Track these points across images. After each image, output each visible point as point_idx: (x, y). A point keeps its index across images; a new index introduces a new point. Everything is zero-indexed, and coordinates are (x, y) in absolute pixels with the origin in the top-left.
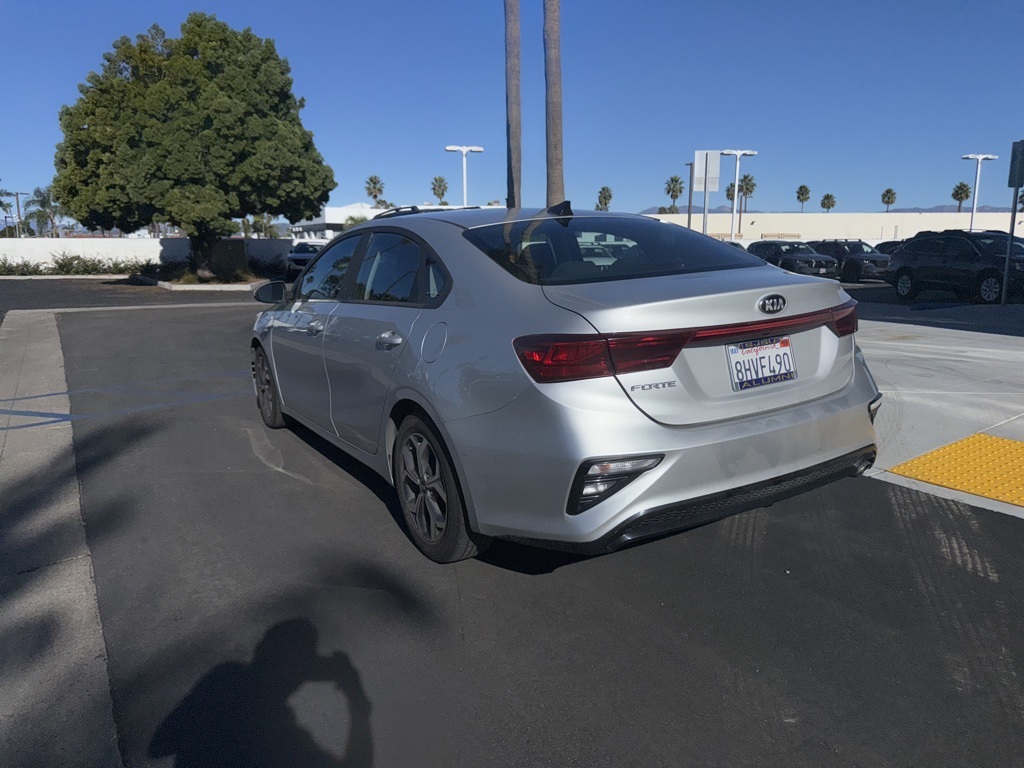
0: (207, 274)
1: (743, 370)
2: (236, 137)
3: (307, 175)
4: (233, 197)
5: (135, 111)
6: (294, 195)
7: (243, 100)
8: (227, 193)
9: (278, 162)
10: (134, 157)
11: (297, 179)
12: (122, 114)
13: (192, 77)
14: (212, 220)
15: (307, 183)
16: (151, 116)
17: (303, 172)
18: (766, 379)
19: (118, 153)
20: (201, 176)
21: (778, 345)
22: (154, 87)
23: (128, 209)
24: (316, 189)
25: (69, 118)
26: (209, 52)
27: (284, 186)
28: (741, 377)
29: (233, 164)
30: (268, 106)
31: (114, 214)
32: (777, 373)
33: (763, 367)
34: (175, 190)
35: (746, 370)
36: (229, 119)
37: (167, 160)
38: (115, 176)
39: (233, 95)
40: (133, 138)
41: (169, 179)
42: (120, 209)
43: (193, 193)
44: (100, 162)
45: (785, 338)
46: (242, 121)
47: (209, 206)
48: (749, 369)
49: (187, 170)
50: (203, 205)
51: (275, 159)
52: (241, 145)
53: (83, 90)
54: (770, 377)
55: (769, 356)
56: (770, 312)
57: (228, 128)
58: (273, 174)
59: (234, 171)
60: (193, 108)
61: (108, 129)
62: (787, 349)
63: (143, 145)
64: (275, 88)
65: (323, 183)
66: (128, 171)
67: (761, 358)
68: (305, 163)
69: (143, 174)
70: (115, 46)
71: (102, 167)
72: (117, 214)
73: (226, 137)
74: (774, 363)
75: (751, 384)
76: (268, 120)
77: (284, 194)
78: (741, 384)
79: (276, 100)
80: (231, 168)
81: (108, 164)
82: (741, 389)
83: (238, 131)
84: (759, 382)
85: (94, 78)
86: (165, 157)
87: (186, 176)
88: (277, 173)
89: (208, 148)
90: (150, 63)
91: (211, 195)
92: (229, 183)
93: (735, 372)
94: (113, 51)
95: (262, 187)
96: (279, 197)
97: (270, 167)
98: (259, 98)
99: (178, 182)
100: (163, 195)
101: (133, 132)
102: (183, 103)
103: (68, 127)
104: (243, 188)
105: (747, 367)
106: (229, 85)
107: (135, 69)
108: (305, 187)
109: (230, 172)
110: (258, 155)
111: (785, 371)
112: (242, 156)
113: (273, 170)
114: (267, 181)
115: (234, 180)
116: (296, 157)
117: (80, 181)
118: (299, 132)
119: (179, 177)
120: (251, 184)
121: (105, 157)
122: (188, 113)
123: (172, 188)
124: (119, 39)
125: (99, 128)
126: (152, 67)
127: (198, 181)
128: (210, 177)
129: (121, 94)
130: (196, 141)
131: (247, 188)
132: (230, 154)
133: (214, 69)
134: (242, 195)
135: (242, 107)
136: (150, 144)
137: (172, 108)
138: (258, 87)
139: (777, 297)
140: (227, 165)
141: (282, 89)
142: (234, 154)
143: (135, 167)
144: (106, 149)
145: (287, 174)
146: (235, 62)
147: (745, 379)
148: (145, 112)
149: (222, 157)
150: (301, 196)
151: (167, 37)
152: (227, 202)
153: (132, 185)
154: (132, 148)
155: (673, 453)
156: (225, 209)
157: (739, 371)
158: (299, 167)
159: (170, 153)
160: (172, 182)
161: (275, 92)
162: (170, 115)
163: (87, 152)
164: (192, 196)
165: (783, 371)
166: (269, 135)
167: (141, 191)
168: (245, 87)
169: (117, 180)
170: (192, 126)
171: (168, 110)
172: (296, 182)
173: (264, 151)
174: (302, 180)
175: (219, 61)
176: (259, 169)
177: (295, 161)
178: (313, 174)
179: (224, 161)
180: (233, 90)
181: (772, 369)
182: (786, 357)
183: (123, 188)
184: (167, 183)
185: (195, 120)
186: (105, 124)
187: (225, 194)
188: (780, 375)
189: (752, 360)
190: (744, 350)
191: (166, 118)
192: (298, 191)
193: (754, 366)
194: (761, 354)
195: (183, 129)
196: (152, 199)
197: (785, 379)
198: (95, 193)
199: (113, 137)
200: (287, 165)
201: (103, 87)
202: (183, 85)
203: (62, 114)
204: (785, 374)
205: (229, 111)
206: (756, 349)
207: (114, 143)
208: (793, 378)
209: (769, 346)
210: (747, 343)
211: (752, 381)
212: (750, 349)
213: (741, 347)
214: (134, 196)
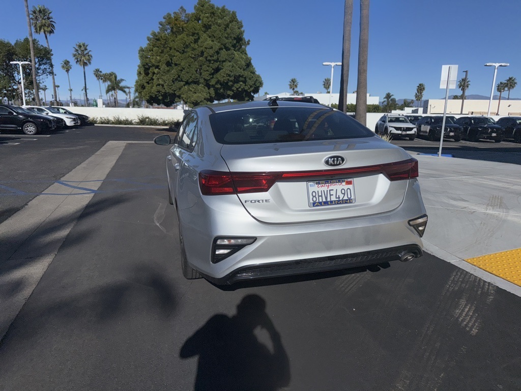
1: (317, 196)
2: (214, 61)
3: (247, 79)
4: (212, 91)
5: (171, 49)
6: (240, 90)
7: (219, 42)
8: (209, 88)
9: (233, 73)
10: (168, 71)
11: (242, 81)
12: (165, 50)
13: (196, 32)
14: (201, 102)
15: (247, 84)
16: (178, 51)
17: (245, 78)
18: (331, 202)
19: (161, 69)
20: (198, 80)
21: (344, 183)
22: (179, 37)
23: (165, 95)
24: (251, 87)
25: (143, 53)
26: (205, 19)
27: (235, 85)
28: (315, 199)
29: (213, 74)
30: (231, 45)
31: (159, 98)
32: (341, 199)
33: (331, 195)
34: (186, 87)
35: (319, 196)
36: (211, 52)
37: (183, 72)
38: (160, 80)
39: (214, 39)
40: (168, 62)
41: (183, 81)
42: (162, 95)
43: (193, 88)
44: (154, 73)
45: (349, 180)
46: (218, 53)
47: (200, 95)
48: (321, 196)
49: (191, 77)
50: (197, 94)
51: (231, 72)
52: (216, 65)
53: (149, 39)
54: (335, 201)
55: (337, 189)
56: (331, 165)
57: (211, 56)
58: (230, 79)
59: (213, 77)
60: (196, 46)
61: (158, 58)
62: (350, 186)
63: (173, 65)
64: (235, 36)
65: (255, 83)
66: (165, 78)
67: (330, 190)
68: (246, 73)
69: (172, 79)
70: (164, 18)
71: (155, 75)
72: (160, 98)
73: (210, 61)
74: (339, 193)
75: (320, 204)
76: (230, 52)
77: (235, 89)
78: (314, 204)
79: (235, 42)
80: (212, 76)
81: (157, 74)
82: (314, 206)
83: (215, 58)
84: (326, 203)
85: (154, 34)
86: (182, 71)
87: (190, 80)
88: (232, 79)
89: (201, 66)
90: (179, 25)
91: (201, 89)
92: (210, 83)
93: (311, 197)
94: (164, 20)
95: (225, 86)
96: (233, 91)
97: (229, 75)
98: (227, 41)
99: (187, 83)
100: (180, 89)
101: (169, 59)
102: (191, 44)
103: (142, 57)
104: (216, 86)
105: (320, 194)
106: (213, 35)
107: (172, 28)
108: (245, 85)
109: (211, 78)
110: (224, 70)
111: (347, 198)
112: (217, 70)
114: (227, 83)
115: (213, 82)
116: (242, 70)
117: (146, 82)
118: (245, 58)
119: (188, 80)
120: (221, 84)
121: (156, 71)
122: (194, 49)
123: (184, 85)
124: (166, 14)
125: (154, 57)
126: (180, 27)
127: (197, 83)
128: (202, 81)
129: (165, 41)
130: (196, 63)
131: (219, 86)
132: (211, 69)
133: (207, 27)
134: (216, 90)
135: (217, 45)
136: (176, 65)
137: (187, 47)
138: (226, 35)
139: (337, 157)
140: (210, 75)
141: (238, 36)
142: (213, 69)
143: (168, 75)
144: (157, 67)
145: (237, 79)
146: (217, 23)
147: (317, 201)
148: (175, 49)
149: (207, 71)
150: (244, 90)
151: (187, 12)
152: (209, 93)
153: (166, 84)
154: (167, 66)
155: (261, 237)
156: (208, 96)
157: (313, 197)
158: (243, 75)
159: (184, 69)
160: (184, 83)
161: (235, 38)
162: (185, 50)
163: (149, 69)
164: (193, 90)
165: (346, 198)
166: (229, 59)
167: (170, 87)
168: (220, 35)
169: (161, 82)
170: (195, 55)
171: (185, 48)
172: (241, 83)
173: (227, 67)
174: (245, 82)
175: (209, 24)
176: (224, 77)
177: (241, 72)
178: (250, 79)
179: (208, 73)
180: (215, 37)
181: (337, 197)
182: (349, 190)
183: (163, 86)
184: (182, 83)
185: (197, 52)
186: (157, 55)
187: (208, 89)
188: (343, 200)
189: (324, 191)
190: (319, 185)
191: (184, 52)
192: (242, 87)
193: (325, 194)
194: (331, 188)
195: (191, 57)
196: (175, 91)
197: (346, 203)
198: (152, 88)
199: (160, 61)
200: (237, 74)
201: (157, 38)
202: (193, 36)
203: (140, 51)
204: (347, 200)
205: (212, 48)
206: (328, 185)
207: (160, 64)
208: (352, 203)
209: (337, 184)
210: (321, 182)
211: (321, 202)
212: (323, 185)
213: (317, 183)
214: (167, 89)
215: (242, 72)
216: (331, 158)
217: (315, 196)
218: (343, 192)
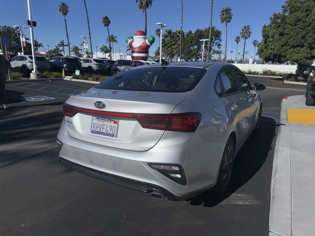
0: (301, 78)
1: (96, 127)
5: (286, 23)
10: (280, 39)
12: (282, 25)
13: (309, 9)
14: (300, 60)
16: (290, 25)
19: (275, 38)
20: (302, 44)
21: (112, 122)
22: (294, 14)
23: (275, 56)
28: (94, 129)
31: (271, 58)
32: (108, 132)
33: (103, 128)
34: (292, 50)
35: (97, 127)
37: (291, 40)
40: (281, 33)
42: (273, 56)
43: (297, 50)
44: (270, 42)
45: (116, 120)
47: (301, 55)
48: (98, 127)
49: (297, 42)
50: (299, 55)
53: (271, 19)
54: (104, 133)
55: (108, 125)
60: (307, 20)
61: (274, 31)
62: (116, 125)
63: (285, 35)
66: (276, 44)
67: (103, 125)
69: (281, 44)
70: (286, 3)
72: (272, 58)
74: (108, 128)
81: (271, 42)
82: (92, 133)
84: (99, 133)
85: (275, 15)
86: (290, 38)
87: (296, 45)
89: (307, 34)
90: (295, 6)
91: (304, 51)
94: (285, 4)
99: (293, 47)
100: (286, 51)
101: (282, 31)
102: (303, 18)
103: (263, 31)
105: (97, 126)
107: (291, 9)
111: (112, 133)
117: (265, 48)
119: (293, 45)
121: (271, 39)
122: (304, 22)
123: (291, 48)
125: (272, 31)
126: (297, 7)
127: (303, 46)
128: (306, 44)
129: (282, 19)
130: (303, 32)
136: (287, 34)
137: (299, 21)
143: (279, 42)
144: (273, 37)
147: (95, 130)
148: (289, 23)
149: (312, 37)
152: (311, 53)
153: (276, 48)
154: (280, 36)
156: (309, 56)
157: (94, 127)
159: (292, 37)
160: (291, 47)
162: (297, 23)
163: (267, 39)
164: (297, 51)
165: (111, 133)
167: (279, 50)
169: (273, 47)
170: (304, 26)
171: (296, 22)
179: (313, 38)
181: (107, 130)
182: (114, 128)
183: (274, 50)
184: (289, 47)
185: (306, 24)
186: (274, 29)
187: (310, 51)
188: (108, 134)
189: (100, 124)
190: (99, 120)
191: (295, 25)
193: (100, 127)
194: (104, 123)
195: (300, 28)
196: (282, 52)
197: (110, 136)
198: (267, 51)
199: (275, 33)
201: (277, 17)
202: (306, 12)
203: (263, 27)
204: (111, 134)
206: (103, 121)
207: (275, 35)
208: (114, 137)
209: (109, 121)
210: (99, 118)
211: (96, 131)
212: (101, 120)
213: (97, 118)
214: (275, 52)
216: (97, 102)
218: (111, 128)
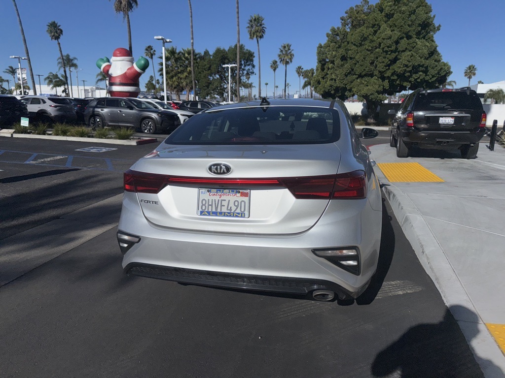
0: (372, 121)
1: (207, 205)
2: (392, 51)
3: (429, 68)
4: (386, 83)
5: (348, 43)
6: (419, 80)
7: (400, 31)
9: (411, 63)
11: (422, 71)
12: (343, 45)
13: (377, 23)
14: (371, 95)
15: (428, 73)
16: (354, 45)
17: (427, 67)
18: (221, 213)
19: (335, 64)
20: (371, 72)
21: (239, 195)
22: (358, 30)
23: (337, 89)
24: (433, 76)
25: (321, 51)
26: (387, 8)
27: (414, 76)
28: (204, 208)
29: (389, 66)
30: (414, 33)
32: (232, 211)
33: (222, 206)
34: (358, 80)
35: (209, 205)
36: (389, 42)
37: (357, 66)
39: (395, 29)
40: (344, 56)
41: (356, 75)
42: (334, 90)
43: (366, 81)
44: (329, 69)
45: (245, 191)
46: (397, 42)
47: (371, 88)
48: (212, 205)
49: (365, 70)
50: (369, 87)
51: (409, 62)
52: (394, 55)
53: (328, 35)
54: (225, 213)
55: (230, 198)
56: (214, 173)
57: (388, 47)
58: (408, 69)
59: (389, 69)
60: (375, 38)
61: (334, 53)
62: (246, 199)
63: (349, 59)
64: (420, 22)
65: (438, 73)
66: (337, 72)
67: (222, 200)
68: (428, 62)
69: (344, 73)
70: (346, 13)
71: (330, 70)
72: (333, 92)
73: (386, 52)
74: (231, 204)
75: (209, 213)
76: (411, 41)
77: (413, 80)
78: (202, 212)
79: (419, 29)
80: (388, 68)
81: (331, 69)
82: (201, 215)
83: (393, 48)
84: (215, 214)
85: (333, 30)
86: (356, 64)
87: (364, 73)
88: (410, 69)
89: (377, 58)
90: (359, 18)
91: (374, 82)
92: (385, 75)
93: (201, 205)
94: (345, 15)
95: (402, 76)
96: (410, 82)
97: (406, 66)
98: (409, 29)
99: (360, 76)
100: (352, 82)
101: (344, 53)
103: (319, 53)
104: (392, 78)
105: (210, 203)
106: (395, 24)
107: (353, 22)
108: (426, 76)
109: (387, 70)
110: (401, 60)
112: (394, 61)
113: (408, 68)
114: (404, 73)
115: (388, 74)
116: (422, 59)
117: (322, 78)
118: (429, 45)
119: (361, 73)
120: (397, 75)
121: (331, 65)
122: (372, 41)
123: (357, 79)
124: (348, 9)
125: (330, 53)
126: (360, 20)
127: (372, 75)
128: (376, 73)
129: (343, 36)
130: (372, 55)
131: (396, 77)
132: (388, 60)
133: (389, 16)
134: (391, 82)
135: (397, 34)
136: (351, 58)
137: (365, 39)
138: (410, 23)
139: (222, 165)
140: (386, 66)
141: (424, 22)
142: (390, 60)
143: (341, 70)
144: (333, 62)
145: (415, 69)
146: (400, 11)
147: (207, 210)
148: (352, 43)
149: (383, 62)
150: (424, 81)
151: (369, 4)
152: (383, 85)
153: (338, 78)
154: (342, 61)
155: (144, 239)
156: (381, 89)
157: (203, 205)
158: (423, 65)
159: (358, 62)
160: (357, 76)
161: (419, 24)
162: (363, 43)
163: (325, 64)
164: (366, 83)
165: (238, 211)
166: (410, 48)
167: (342, 81)
168: (402, 24)
169: (334, 76)
170: (372, 47)
171: (362, 41)
172: (421, 73)
173: (404, 58)
174: (426, 72)
175: (392, 12)
176: (401, 67)
178: (433, 68)
179: (384, 64)
180: (396, 26)
181: (229, 208)
182: (243, 203)
183: (335, 80)
184: (355, 77)
185: (374, 44)
186: (333, 51)
187: (382, 82)
188: (233, 213)
189: (215, 200)
190: (211, 193)
191: (361, 45)
192: (421, 78)
193: (215, 204)
194: (223, 198)
195: (367, 50)
196: (346, 85)
197: (236, 216)
198: (326, 82)
199: (335, 56)
200: (416, 64)
201: (336, 33)
202: (372, 27)
203: (318, 48)
204: (239, 213)
205: (390, 38)
206: (220, 194)
207: (335, 59)
208: (244, 217)
209: (231, 194)
210: (212, 190)
211: (210, 212)
212: (216, 194)
213: (208, 191)
214: (338, 84)
215: (423, 61)
216: (214, 165)
217: (205, 205)
218: (236, 204)
